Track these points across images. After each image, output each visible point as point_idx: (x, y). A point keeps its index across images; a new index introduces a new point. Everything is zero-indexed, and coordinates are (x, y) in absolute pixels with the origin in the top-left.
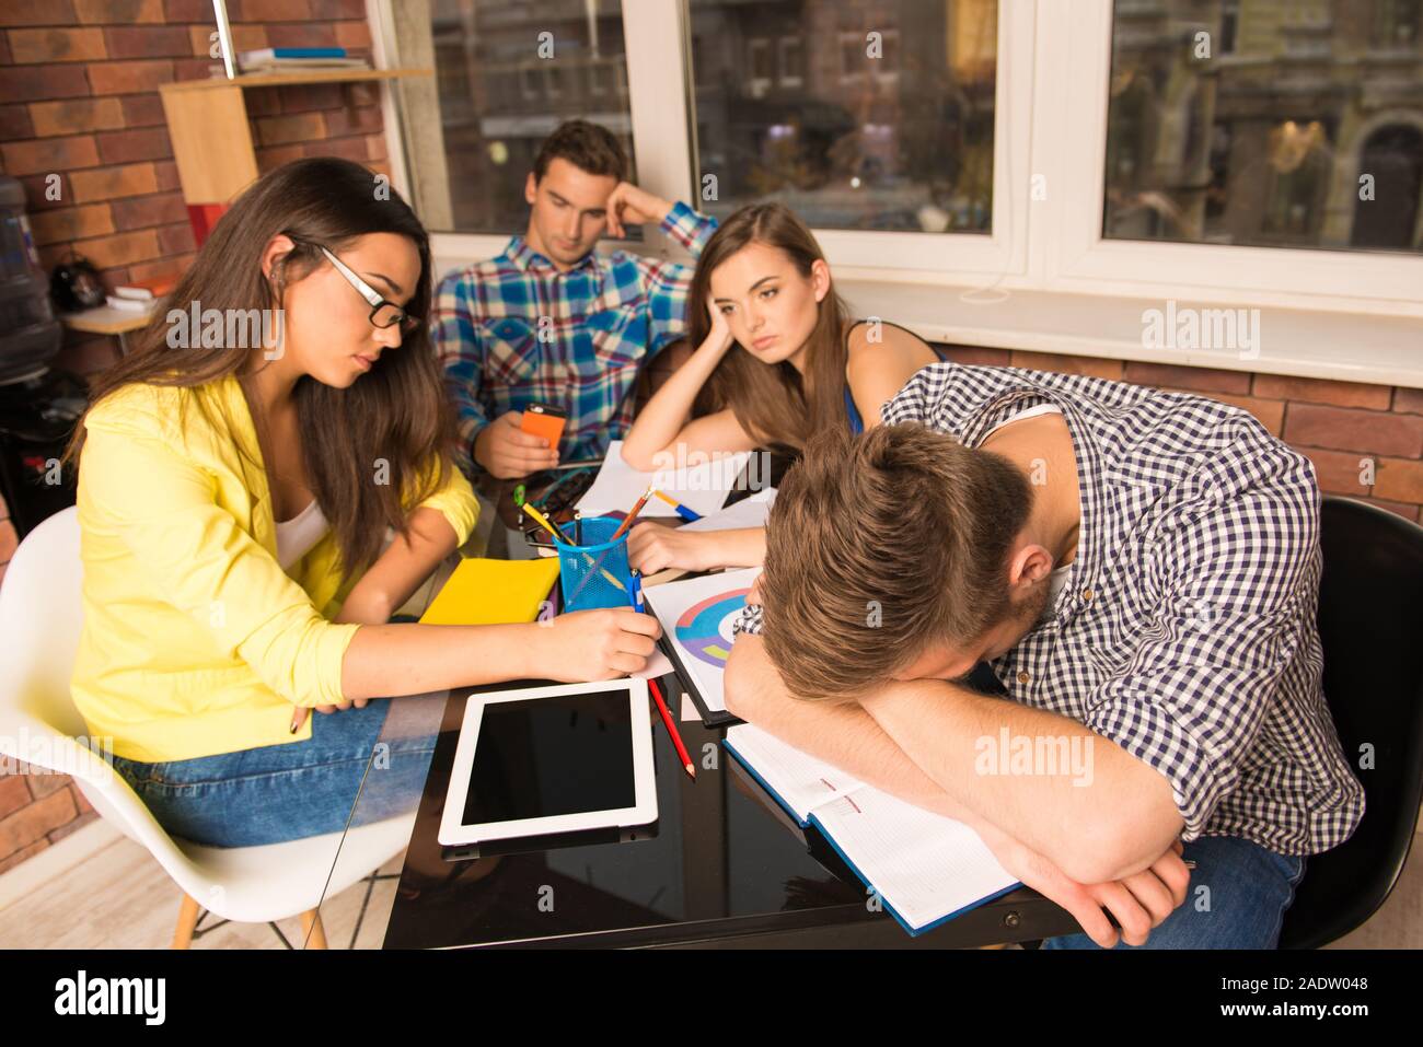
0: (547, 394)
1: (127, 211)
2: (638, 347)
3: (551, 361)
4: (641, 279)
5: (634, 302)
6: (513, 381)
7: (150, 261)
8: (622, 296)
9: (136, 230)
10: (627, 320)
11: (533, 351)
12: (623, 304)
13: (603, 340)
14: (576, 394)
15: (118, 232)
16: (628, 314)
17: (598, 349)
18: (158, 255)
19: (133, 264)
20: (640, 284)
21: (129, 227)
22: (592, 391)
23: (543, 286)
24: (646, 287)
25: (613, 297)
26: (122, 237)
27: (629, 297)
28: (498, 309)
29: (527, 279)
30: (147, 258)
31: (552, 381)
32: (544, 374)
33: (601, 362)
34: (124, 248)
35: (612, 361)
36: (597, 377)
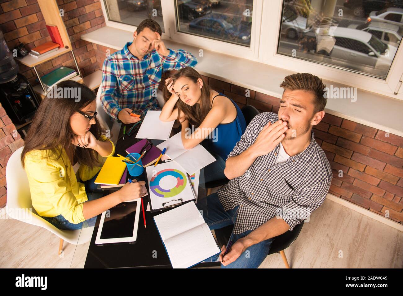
0: (136, 92)
1: (31, 28)
2: (159, 79)
3: (137, 83)
4: (161, 60)
5: (158, 66)
6: (128, 90)
7: (39, 39)
8: (155, 64)
9: (34, 32)
10: (157, 72)
11: (133, 83)
12: (156, 67)
13: (151, 76)
14: (144, 91)
15: (29, 33)
16: (156, 70)
17: (149, 78)
18: (41, 38)
19: (35, 41)
20: (160, 62)
21: (32, 32)
22: (148, 90)
23: (135, 64)
24: (162, 62)
25: (153, 65)
26: (31, 34)
27: (157, 65)
28: (123, 72)
29: (130, 62)
30: (38, 39)
31: (137, 89)
32: (136, 87)
33: (150, 82)
34: (31, 37)
35: (153, 82)
36: (149, 86)
